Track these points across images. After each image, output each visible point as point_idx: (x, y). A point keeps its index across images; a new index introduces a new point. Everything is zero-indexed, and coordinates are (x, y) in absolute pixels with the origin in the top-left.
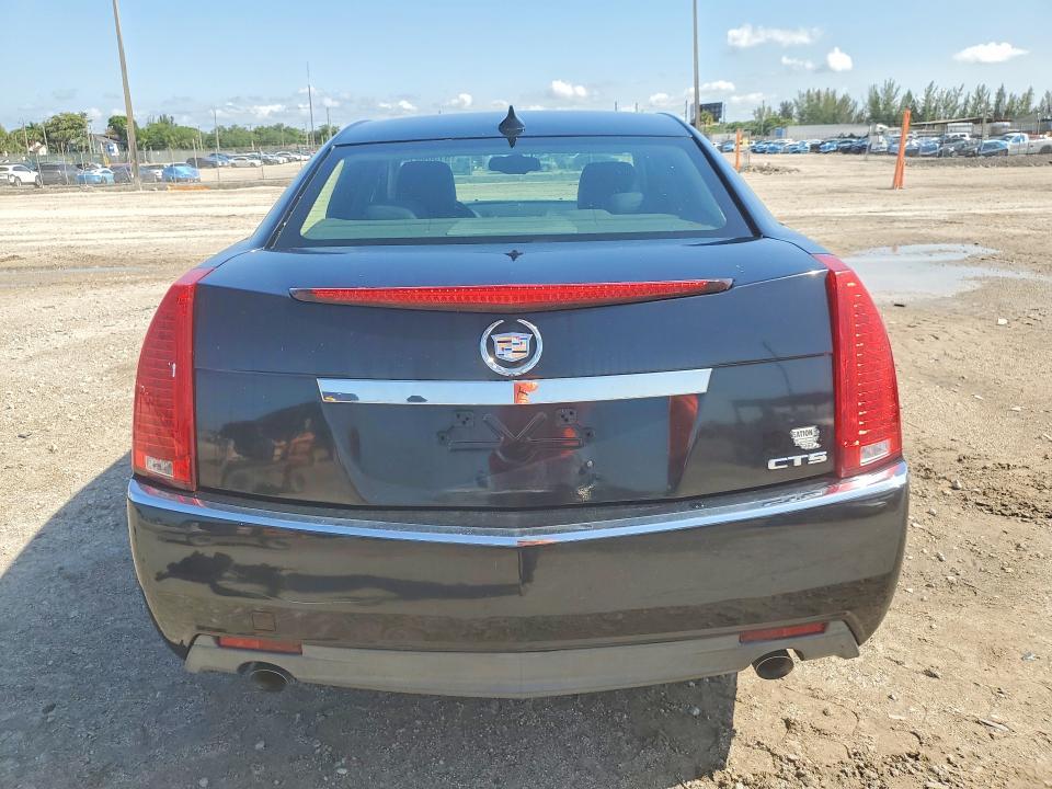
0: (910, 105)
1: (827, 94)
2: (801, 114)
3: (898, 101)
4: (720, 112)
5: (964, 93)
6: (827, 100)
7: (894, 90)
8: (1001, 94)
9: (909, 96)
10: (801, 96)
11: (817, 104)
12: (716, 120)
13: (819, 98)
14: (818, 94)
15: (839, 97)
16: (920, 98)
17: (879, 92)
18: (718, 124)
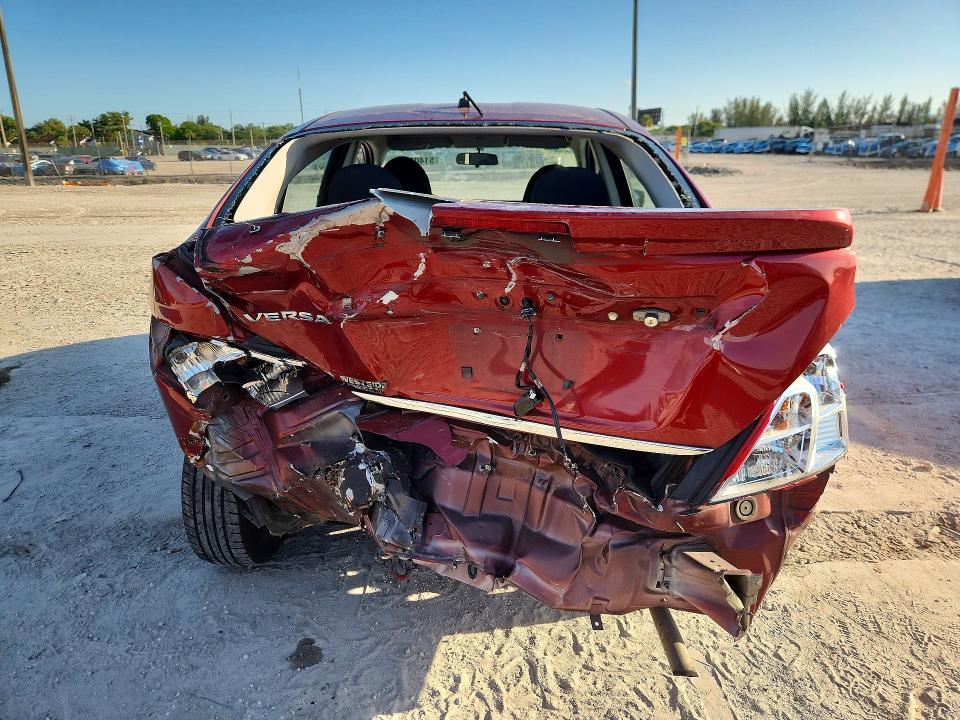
0: (825, 111)
1: (752, 102)
2: (729, 119)
3: (815, 108)
4: (659, 117)
5: (873, 101)
6: (752, 106)
7: (812, 98)
8: (904, 102)
9: (825, 104)
10: (730, 104)
11: (744, 110)
12: (655, 123)
13: (745, 105)
14: (745, 102)
15: (762, 104)
16: (834, 105)
17: (799, 99)
18: (656, 127)
